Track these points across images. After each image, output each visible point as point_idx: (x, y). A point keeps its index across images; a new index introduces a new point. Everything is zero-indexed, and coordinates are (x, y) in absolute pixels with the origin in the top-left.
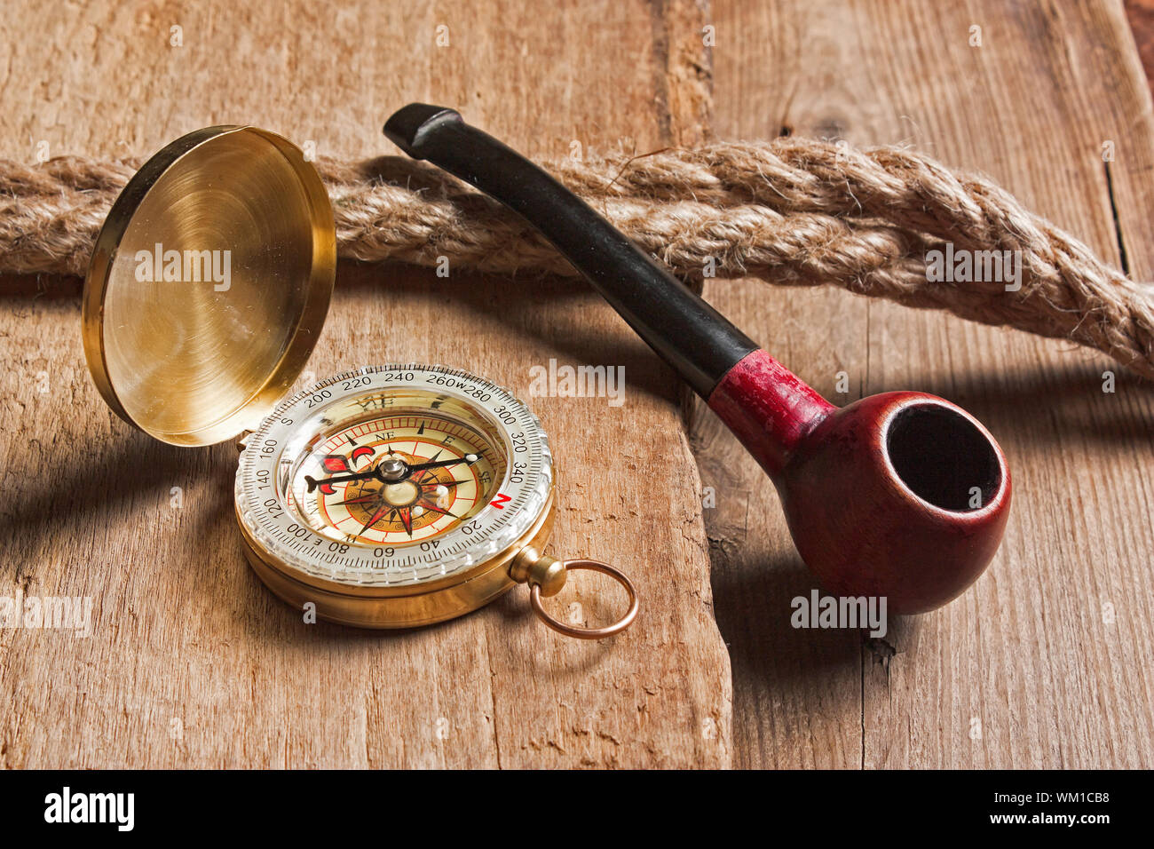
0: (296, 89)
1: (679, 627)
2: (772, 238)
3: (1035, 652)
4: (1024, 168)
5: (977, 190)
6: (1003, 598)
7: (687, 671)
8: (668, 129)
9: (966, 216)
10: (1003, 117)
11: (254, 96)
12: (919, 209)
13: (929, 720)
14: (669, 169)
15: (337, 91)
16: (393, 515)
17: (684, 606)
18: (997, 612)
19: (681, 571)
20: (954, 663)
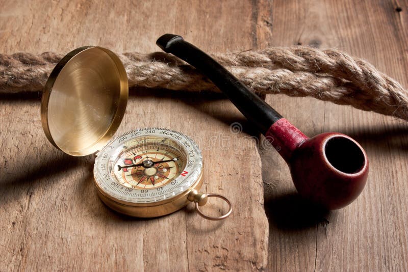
0: (129, 30)
1: (251, 212)
2: (289, 80)
3: (378, 223)
4: (382, 57)
5: (361, 64)
6: (367, 205)
7: (253, 227)
8: (256, 43)
9: (357, 73)
10: (376, 40)
11: (114, 32)
12: (341, 70)
13: (339, 246)
14: (254, 56)
15: (143, 31)
16: (148, 179)
17: (253, 205)
18: (365, 209)
19: (253, 193)
20: (349, 226)
